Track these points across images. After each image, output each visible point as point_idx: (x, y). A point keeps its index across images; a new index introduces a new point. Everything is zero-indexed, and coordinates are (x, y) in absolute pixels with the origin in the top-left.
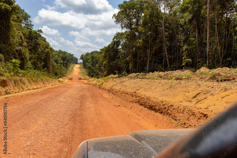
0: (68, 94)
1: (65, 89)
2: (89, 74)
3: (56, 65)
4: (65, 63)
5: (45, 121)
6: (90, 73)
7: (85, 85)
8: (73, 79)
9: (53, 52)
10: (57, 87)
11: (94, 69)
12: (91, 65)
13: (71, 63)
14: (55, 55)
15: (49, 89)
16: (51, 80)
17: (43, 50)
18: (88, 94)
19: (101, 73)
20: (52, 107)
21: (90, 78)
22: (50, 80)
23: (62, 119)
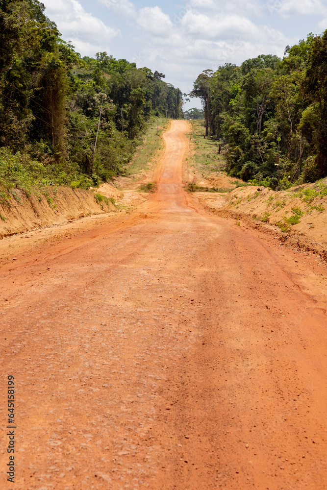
0: (142, 272)
1: (129, 240)
2: (232, 167)
3: (87, 125)
4: (125, 114)
5: (59, 421)
6: (236, 159)
7: (214, 221)
8: (160, 188)
9: (75, 67)
10: (93, 230)
11: (256, 144)
12: (242, 122)
13: (152, 112)
14: (79, 76)
15: (58, 239)
16: (65, 196)
17: (30, 59)
18: (230, 275)
19: (288, 163)
20: (82, 346)
21: (237, 183)
22: (60, 197)
23: (126, 412)
